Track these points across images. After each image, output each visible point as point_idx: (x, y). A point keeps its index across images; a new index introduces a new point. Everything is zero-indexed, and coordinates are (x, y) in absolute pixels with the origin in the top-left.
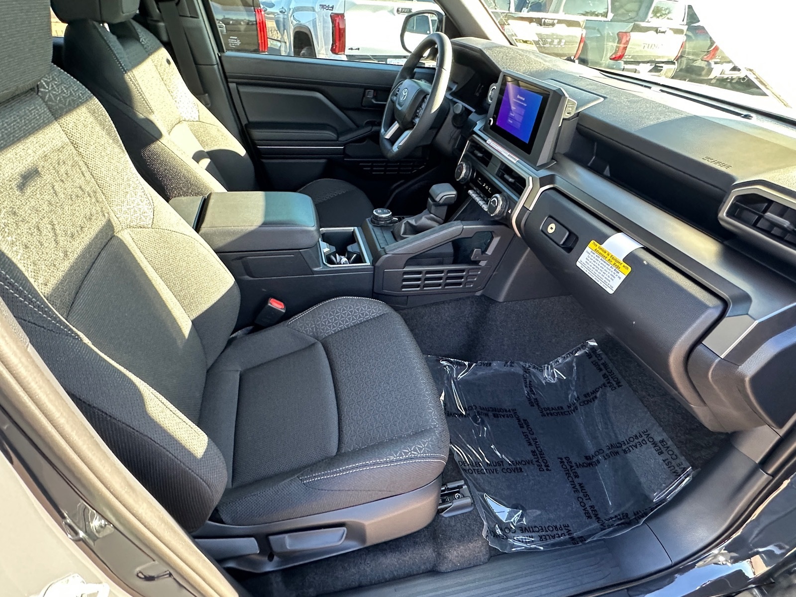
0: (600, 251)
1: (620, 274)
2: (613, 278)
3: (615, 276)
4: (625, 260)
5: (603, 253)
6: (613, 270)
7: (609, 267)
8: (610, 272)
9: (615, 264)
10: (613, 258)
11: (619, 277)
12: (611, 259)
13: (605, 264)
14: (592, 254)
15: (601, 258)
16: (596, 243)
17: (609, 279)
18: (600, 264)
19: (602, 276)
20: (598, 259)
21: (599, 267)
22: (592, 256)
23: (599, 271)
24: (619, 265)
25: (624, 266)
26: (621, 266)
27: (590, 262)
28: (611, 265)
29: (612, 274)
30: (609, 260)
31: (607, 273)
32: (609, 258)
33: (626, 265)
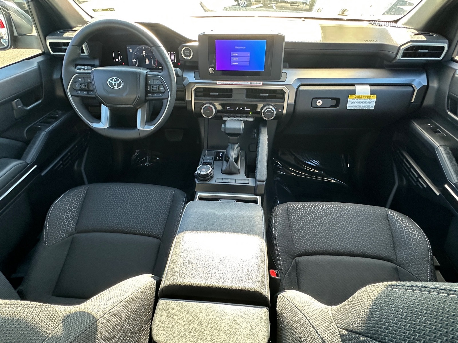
0: (357, 97)
1: (373, 100)
2: (370, 103)
3: (371, 102)
4: (371, 94)
5: (359, 97)
6: (368, 100)
7: (366, 100)
8: (367, 102)
9: (367, 98)
10: (365, 96)
11: (373, 101)
12: (364, 97)
13: (363, 101)
14: (353, 100)
15: (359, 99)
16: (352, 95)
17: (369, 104)
18: (360, 102)
19: (364, 106)
20: (358, 100)
21: (361, 103)
22: (354, 101)
23: (362, 105)
24: (370, 97)
25: (372, 96)
26: (371, 97)
27: (355, 104)
28: (366, 99)
29: (369, 102)
30: (364, 98)
31: (366, 103)
32: (363, 97)
33: (373, 95)
